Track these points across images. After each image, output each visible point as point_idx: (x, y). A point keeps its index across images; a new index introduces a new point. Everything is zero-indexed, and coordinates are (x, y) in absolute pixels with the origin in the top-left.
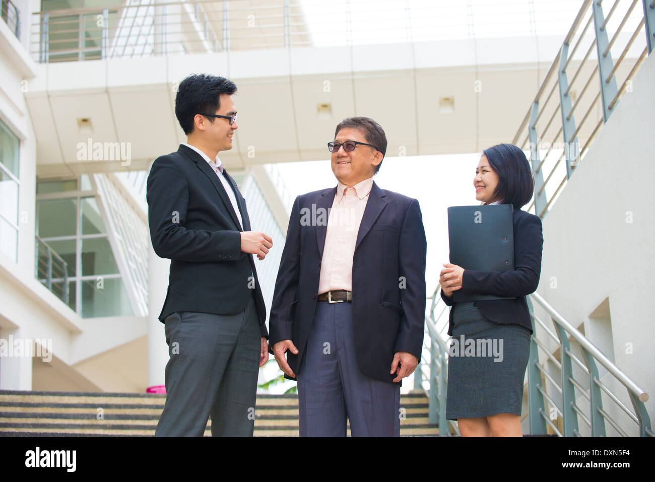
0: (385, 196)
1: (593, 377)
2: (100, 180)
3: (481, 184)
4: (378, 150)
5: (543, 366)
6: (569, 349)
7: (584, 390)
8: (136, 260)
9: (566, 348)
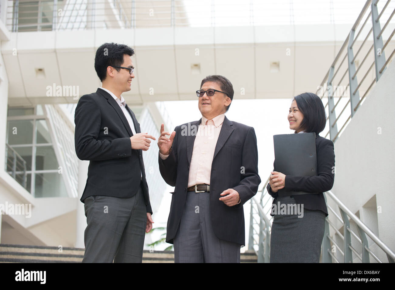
0: (233, 125)
1: (364, 246)
2: (49, 109)
3: (293, 119)
4: (228, 96)
5: (332, 238)
6: (349, 227)
7: (358, 253)
8: (71, 161)
9: (348, 227)
